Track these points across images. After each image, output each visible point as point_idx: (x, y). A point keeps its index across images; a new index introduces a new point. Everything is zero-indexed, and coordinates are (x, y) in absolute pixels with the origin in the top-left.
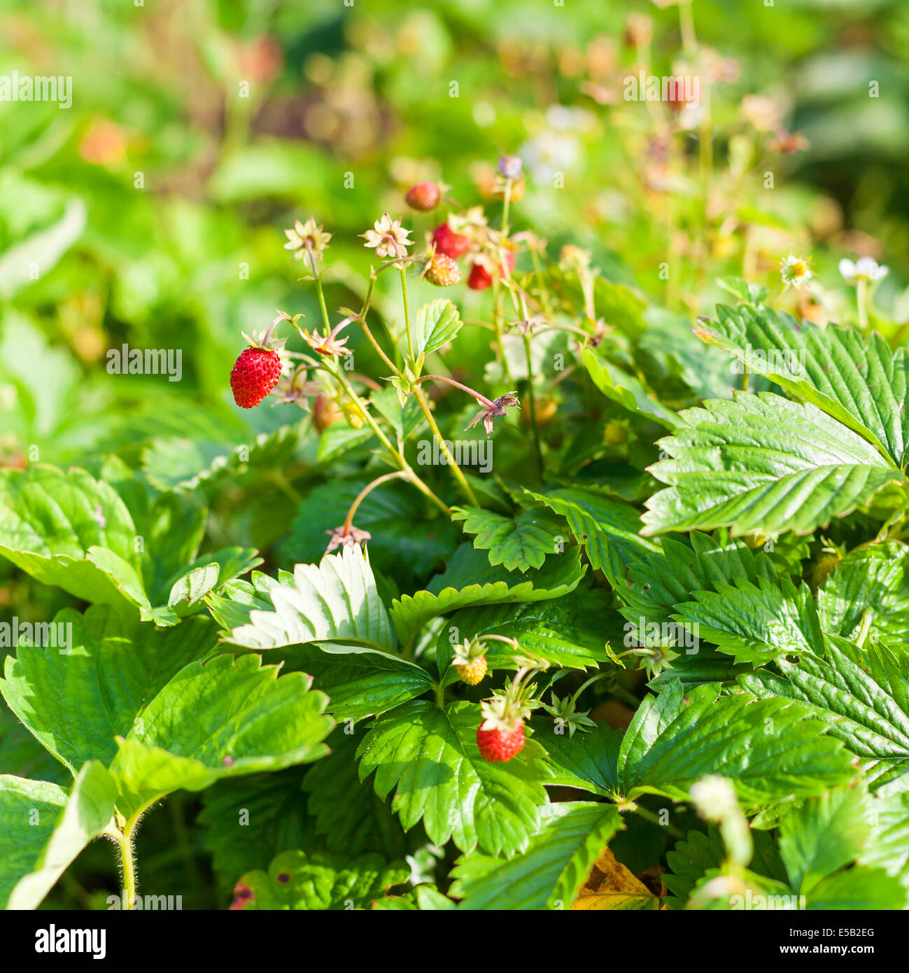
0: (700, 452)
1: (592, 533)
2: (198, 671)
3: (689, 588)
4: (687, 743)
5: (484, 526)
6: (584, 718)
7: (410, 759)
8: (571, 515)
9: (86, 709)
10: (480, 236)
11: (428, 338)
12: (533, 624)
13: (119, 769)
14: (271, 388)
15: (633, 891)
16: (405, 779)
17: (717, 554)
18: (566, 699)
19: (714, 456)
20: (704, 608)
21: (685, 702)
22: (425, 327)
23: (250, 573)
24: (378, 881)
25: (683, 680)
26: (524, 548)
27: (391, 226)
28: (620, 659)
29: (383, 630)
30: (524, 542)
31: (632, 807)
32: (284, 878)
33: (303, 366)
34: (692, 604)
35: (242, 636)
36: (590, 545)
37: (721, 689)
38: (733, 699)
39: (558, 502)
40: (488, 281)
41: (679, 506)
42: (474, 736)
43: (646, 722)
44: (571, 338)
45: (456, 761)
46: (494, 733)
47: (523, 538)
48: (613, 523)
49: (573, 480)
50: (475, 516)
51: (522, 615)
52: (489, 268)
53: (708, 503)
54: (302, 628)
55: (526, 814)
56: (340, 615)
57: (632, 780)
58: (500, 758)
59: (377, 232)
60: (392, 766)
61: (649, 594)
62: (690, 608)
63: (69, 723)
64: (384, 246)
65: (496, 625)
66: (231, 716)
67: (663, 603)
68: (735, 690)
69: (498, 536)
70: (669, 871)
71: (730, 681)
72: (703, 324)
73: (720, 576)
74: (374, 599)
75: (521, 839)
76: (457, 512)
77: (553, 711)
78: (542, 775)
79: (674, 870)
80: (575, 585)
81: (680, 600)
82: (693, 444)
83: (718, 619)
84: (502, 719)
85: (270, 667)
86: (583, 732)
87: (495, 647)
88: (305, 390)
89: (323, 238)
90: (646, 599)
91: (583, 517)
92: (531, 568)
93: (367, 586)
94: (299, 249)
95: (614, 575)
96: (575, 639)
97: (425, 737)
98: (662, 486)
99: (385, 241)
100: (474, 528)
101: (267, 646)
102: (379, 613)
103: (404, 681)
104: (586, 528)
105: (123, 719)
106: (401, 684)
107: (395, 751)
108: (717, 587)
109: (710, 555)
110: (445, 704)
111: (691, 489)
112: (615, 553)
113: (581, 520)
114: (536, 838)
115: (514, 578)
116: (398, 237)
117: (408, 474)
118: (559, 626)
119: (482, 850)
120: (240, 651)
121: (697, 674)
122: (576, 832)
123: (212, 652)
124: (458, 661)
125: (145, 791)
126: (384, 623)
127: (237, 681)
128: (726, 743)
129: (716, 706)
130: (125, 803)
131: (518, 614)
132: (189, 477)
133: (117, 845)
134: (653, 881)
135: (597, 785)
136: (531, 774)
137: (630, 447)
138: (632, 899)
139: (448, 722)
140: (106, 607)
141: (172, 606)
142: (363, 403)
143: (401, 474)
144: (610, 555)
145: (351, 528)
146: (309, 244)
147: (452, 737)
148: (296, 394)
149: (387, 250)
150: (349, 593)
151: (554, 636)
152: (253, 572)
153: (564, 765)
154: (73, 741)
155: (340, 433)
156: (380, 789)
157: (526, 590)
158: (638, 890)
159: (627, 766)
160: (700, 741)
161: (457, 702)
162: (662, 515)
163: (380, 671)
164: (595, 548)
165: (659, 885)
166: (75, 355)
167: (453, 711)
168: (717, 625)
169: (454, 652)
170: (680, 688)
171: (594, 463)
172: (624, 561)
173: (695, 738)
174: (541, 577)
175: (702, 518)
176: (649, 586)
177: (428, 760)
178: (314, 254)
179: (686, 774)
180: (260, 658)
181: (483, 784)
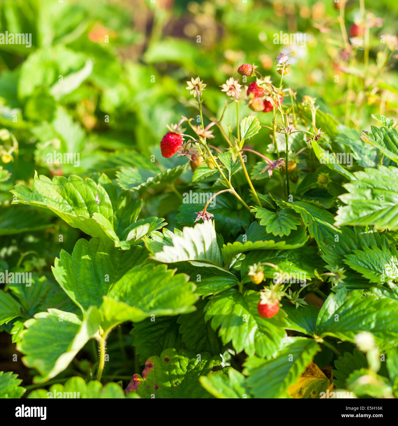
0: (362, 191)
1: (311, 221)
2: (138, 270)
3: (352, 248)
4: (348, 315)
5: (265, 215)
6: (303, 301)
7: (228, 313)
8: (302, 213)
9: (88, 283)
10: (269, 89)
11: (246, 133)
12: (284, 260)
13: (103, 310)
14: (178, 149)
15: (319, 376)
16: (225, 322)
17: (364, 234)
18: (295, 292)
19: (368, 193)
20: (358, 257)
21: (347, 297)
22: (245, 127)
23: (162, 229)
24: (208, 364)
25: (347, 288)
26: (281, 226)
27: (233, 83)
28: (321, 276)
29: (217, 257)
30: (281, 224)
31: (321, 340)
32: (167, 360)
33: (190, 141)
34: (352, 255)
35: (159, 256)
36: (310, 227)
37: (363, 293)
38: (369, 297)
39: (297, 208)
40: (271, 108)
41: (351, 214)
42: (256, 306)
43: (330, 305)
44: (305, 136)
45: (247, 316)
46: (265, 306)
47: (280, 222)
48: (320, 218)
49: (302, 198)
50: (260, 211)
51: (279, 255)
52: (272, 103)
53: (364, 213)
54: (185, 255)
55: (276, 341)
56: (200, 250)
57: (322, 329)
58: (267, 316)
59: (227, 85)
60: (219, 316)
61: (334, 250)
62: (351, 257)
63: (81, 288)
64: (230, 91)
65: (267, 258)
66: (153, 290)
67: (339, 254)
68: (369, 293)
69: (270, 220)
70: (335, 369)
71: (367, 289)
72: (365, 134)
73: (365, 244)
74: (215, 244)
75: (273, 352)
76: (253, 208)
77: (290, 297)
78: (284, 325)
79: (337, 368)
80: (303, 244)
81: (347, 253)
82: (359, 187)
83: (363, 263)
84: (269, 299)
85: (170, 270)
86: (302, 307)
87: (267, 268)
88: (190, 151)
89: (203, 86)
90: (333, 252)
91: (307, 214)
92: (285, 236)
93: (213, 238)
94: (192, 90)
95: (319, 240)
96: (301, 267)
97: (234, 305)
98: (344, 205)
99: (231, 89)
100: (260, 216)
101: (169, 261)
102: (216, 250)
103: (226, 280)
104: (309, 220)
105: (104, 288)
106: (225, 281)
107: (221, 310)
108: (364, 249)
109: (361, 234)
110: (243, 291)
111: (357, 207)
112: (320, 231)
113: (307, 216)
114: (280, 352)
115: (277, 239)
116: (236, 88)
117: (232, 190)
118: (295, 261)
119: (257, 355)
120: (158, 263)
121: (352, 286)
122: (298, 350)
123: (145, 262)
124: (251, 273)
125: (114, 320)
126: (218, 254)
127: (156, 276)
128: (365, 317)
129: (361, 300)
130: (104, 325)
131: (277, 254)
132: (136, 185)
133: (99, 342)
134: (328, 372)
135: (307, 330)
136: (279, 324)
137: (328, 185)
138: (318, 380)
139: (244, 299)
140: (98, 238)
141: (128, 241)
142: (215, 158)
143: (229, 190)
144: (318, 232)
145: (206, 212)
146: (197, 87)
147: (246, 305)
148: (186, 152)
149: (231, 93)
150: (205, 241)
151: (292, 265)
152: (163, 228)
153: (293, 320)
154: (82, 296)
155: (203, 170)
156: (214, 325)
157: (282, 245)
158: (321, 376)
159: (321, 323)
160: (353, 315)
161: (248, 290)
162: (344, 218)
163: (216, 275)
164: (312, 228)
165: (330, 374)
166: (83, 126)
167: (246, 294)
168: (363, 265)
169: (249, 270)
170: (345, 291)
171: (311, 190)
172: (324, 235)
173: (351, 313)
174: (289, 239)
175: (361, 220)
176: (334, 246)
177: (235, 315)
178: (199, 92)
179: (347, 328)
180: (166, 267)
181: (259, 327)
